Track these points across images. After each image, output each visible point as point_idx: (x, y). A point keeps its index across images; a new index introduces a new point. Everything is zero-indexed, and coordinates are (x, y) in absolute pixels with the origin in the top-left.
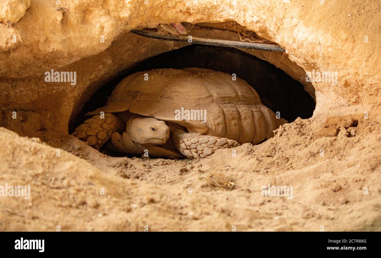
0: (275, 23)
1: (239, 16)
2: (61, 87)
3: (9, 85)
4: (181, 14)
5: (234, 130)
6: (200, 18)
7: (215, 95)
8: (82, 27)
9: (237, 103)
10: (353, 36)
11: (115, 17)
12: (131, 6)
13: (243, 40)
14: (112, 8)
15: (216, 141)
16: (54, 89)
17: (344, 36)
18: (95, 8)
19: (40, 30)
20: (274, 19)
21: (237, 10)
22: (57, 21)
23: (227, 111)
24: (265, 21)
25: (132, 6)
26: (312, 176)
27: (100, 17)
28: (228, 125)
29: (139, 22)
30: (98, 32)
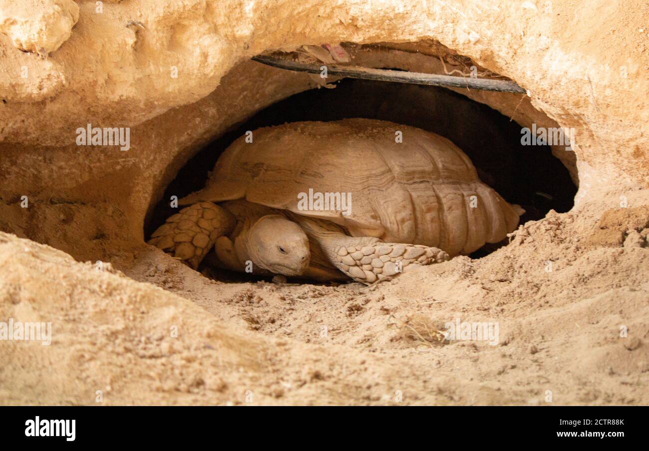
0: (509, 44)
1: (444, 31)
2: (129, 159)
3: (40, 158)
4: (341, 29)
5: (430, 229)
6: (374, 35)
7: (397, 170)
8: (169, 56)
9: (435, 181)
11: (226, 35)
12: (254, 16)
13: (449, 72)
14: (221, 20)
15: (406, 251)
16: (118, 163)
17: (633, 68)
18: (191, 22)
19: (97, 62)
20: (508, 36)
21: (442, 22)
22: (126, 45)
23: (418, 197)
24: (490, 40)
25: (257, 16)
26: (585, 320)
27: (200, 37)
28: (419, 221)
29: (269, 43)
30: (197, 63)
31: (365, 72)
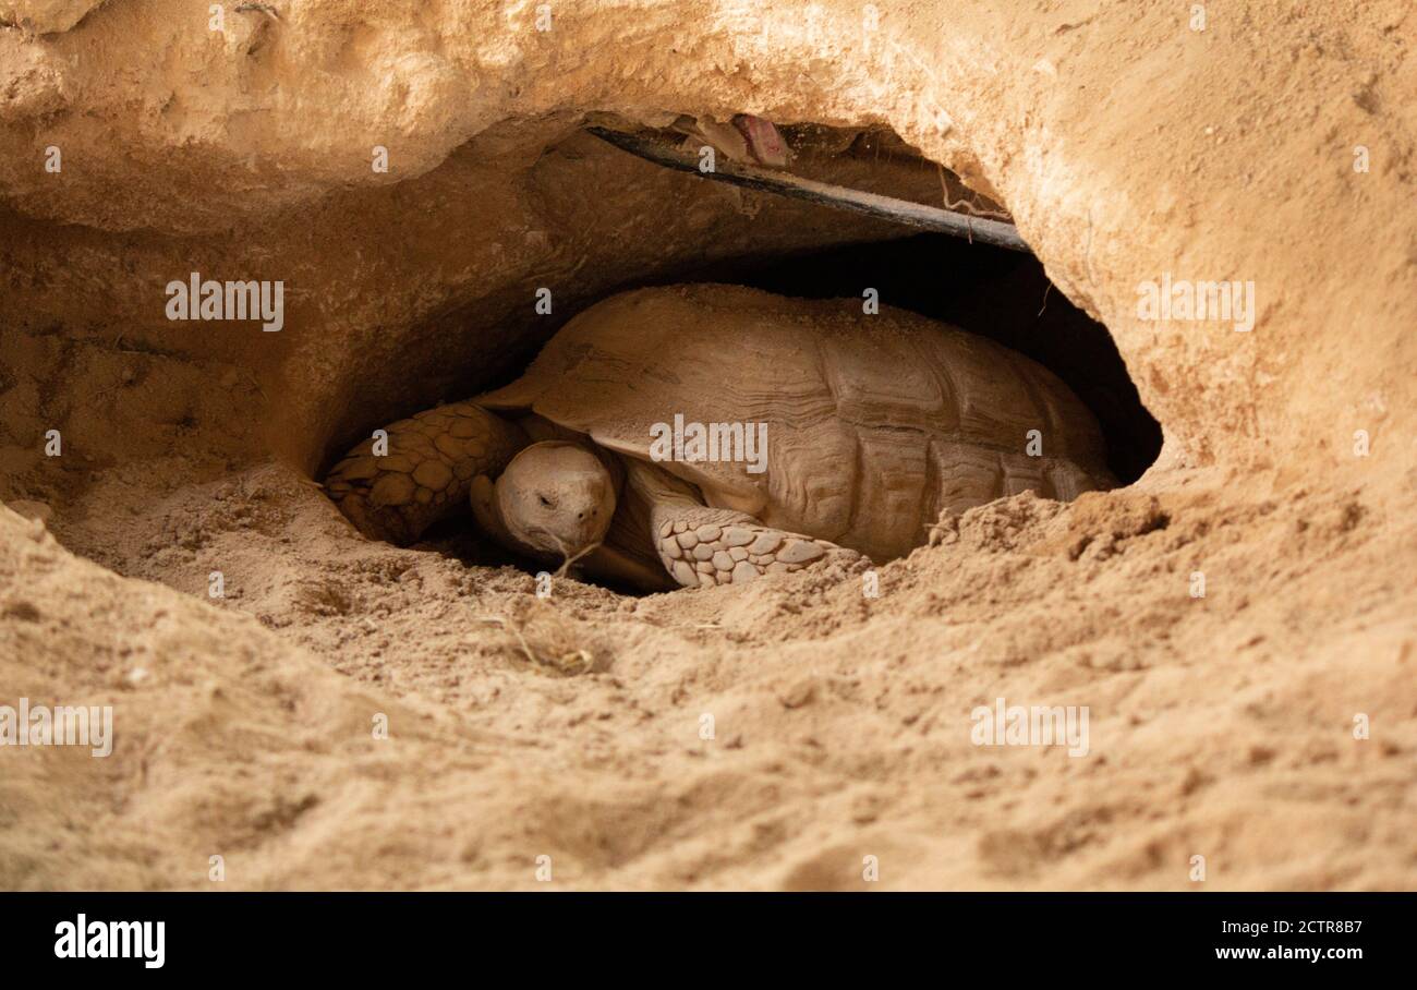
0: (1000, 141)
1: (898, 106)
2: (299, 290)
3: (113, 259)
4: (721, 83)
6: (783, 103)
7: (845, 394)
8: (326, 81)
10: (1191, 206)
11: (459, 60)
12: (522, 28)
13: (951, 203)
14: (450, 28)
15: (782, 545)
17: (1164, 203)
18: (386, 22)
19: (154, 66)
20: (1000, 126)
21: (894, 86)
22: (224, 44)
23: (877, 454)
25: (529, 28)
27: (398, 55)
29: (565, 92)
30: (383, 103)
31: (793, 185)
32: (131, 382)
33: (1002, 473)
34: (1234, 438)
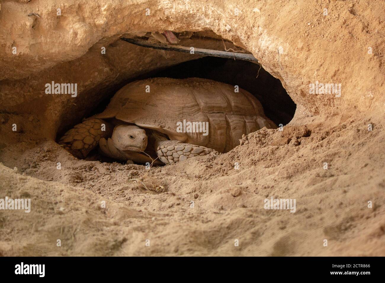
0: (246, 32)
1: (214, 24)
4: (162, 23)
5: (219, 139)
6: (180, 27)
8: (54, 33)
9: (228, 113)
10: (308, 45)
11: (90, 23)
12: (107, 13)
13: (227, 49)
14: (87, 15)
16: (40, 94)
17: (300, 45)
18: (69, 15)
19: (8, 34)
20: (245, 28)
21: (213, 19)
22: (26, 26)
23: (213, 120)
24: (236, 30)
25: (108, 13)
27: (73, 24)
29: (119, 29)
30: (71, 38)
31: (181, 49)
32: (4, 122)
33: (245, 122)
34: (326, 108)
